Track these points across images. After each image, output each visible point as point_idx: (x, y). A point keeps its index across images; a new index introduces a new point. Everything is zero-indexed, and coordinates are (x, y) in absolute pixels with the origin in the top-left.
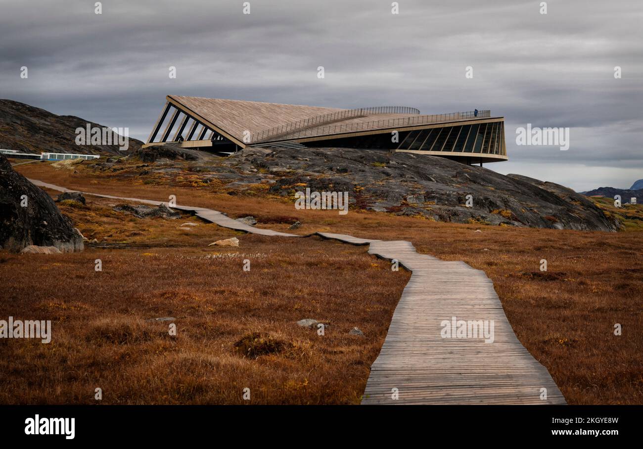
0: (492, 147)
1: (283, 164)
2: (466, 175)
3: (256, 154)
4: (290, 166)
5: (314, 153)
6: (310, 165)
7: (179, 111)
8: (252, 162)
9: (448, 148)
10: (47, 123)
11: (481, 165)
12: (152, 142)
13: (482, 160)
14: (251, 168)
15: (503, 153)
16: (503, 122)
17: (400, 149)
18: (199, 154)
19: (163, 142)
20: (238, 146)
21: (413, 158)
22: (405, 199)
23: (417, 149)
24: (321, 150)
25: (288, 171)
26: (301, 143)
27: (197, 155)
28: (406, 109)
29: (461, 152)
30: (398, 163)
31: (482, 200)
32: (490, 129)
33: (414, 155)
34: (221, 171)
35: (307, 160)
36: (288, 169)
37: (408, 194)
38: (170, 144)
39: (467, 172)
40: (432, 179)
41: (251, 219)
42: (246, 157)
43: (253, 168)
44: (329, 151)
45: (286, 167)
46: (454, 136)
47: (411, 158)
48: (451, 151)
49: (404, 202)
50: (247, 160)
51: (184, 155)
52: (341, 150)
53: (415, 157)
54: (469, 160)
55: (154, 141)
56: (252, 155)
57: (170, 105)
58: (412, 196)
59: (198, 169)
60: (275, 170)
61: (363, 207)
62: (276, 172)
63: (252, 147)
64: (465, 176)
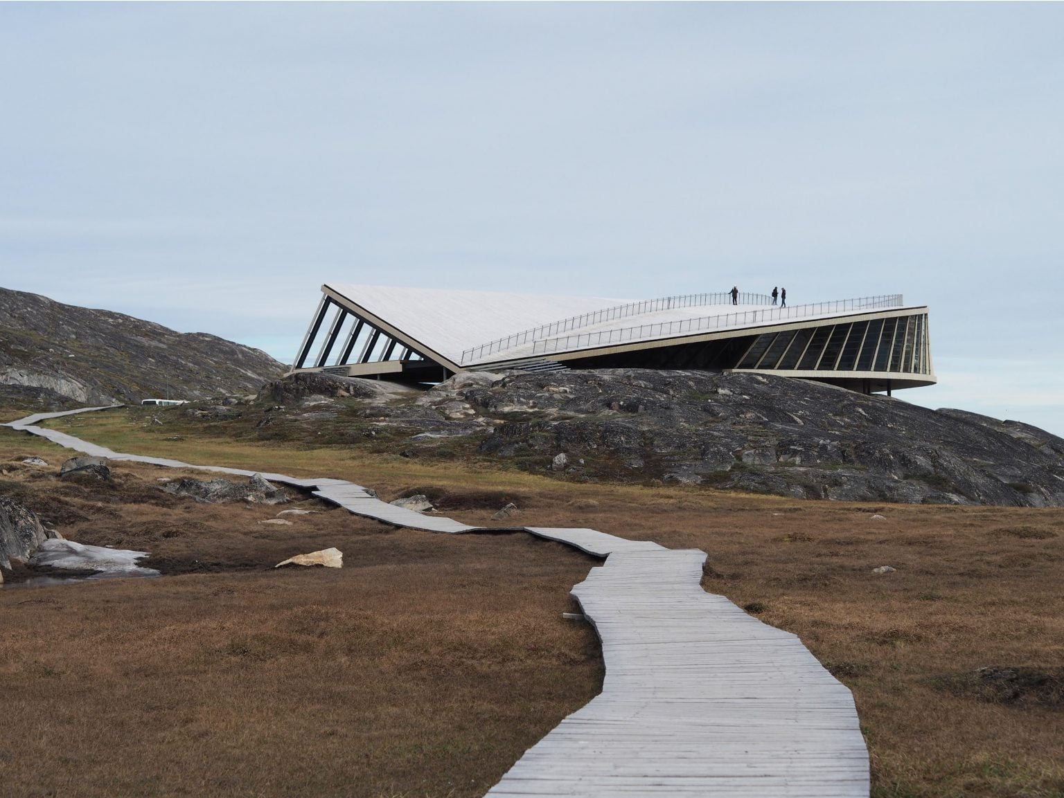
0: (908, 360)
1: (522, 399)
2: (860, 410)
3: (477, 384)
4: (534, 403)
5: (579, 377)
6: (572, 399)
7: (345, 311)
8: (467, 398)
9: (827, 365)
10: (161, 345)
11: (889, 394)
12: (301, 368)
13: (890, 385)
14: (464, 408)
15: (928, 372)
16: (926, 315)
17: (740, 367)
18: (379, 385)
19: (319, 366)
20: (447, 370)
21: (763, 383)
22: (739, 458)
23: (771, 367)
24: (596, 372)
25: (531, 411)
26: (559, 362)
27: (376, 388)
28: (751, 296)
29: (852, 370)
30: (734, 393)
31: (888, 455)
32: (902, 328)
33: (763, 378)
34: (409, 415)
35: (566, 391)
36: (532, 407)
37: (744, 448)
38: (331, 370)
39: (862, 406)
40: (796, 418)
41: (423, 500)
42: (459, 389)
43: (467, 409)
44: (606, 375)
45: (527, 404)
46: (837, 341)
47: (759, 382)
48: (833, 370)
49: (737, 462)
50: (461, 394)
51: (351, 388)
52: (631, 372)
53: (765, 380)
54: (867, 385)
55: (303, 367)
56: (471, 385)
57: (329, 300)
58: (752, 451)
59: (368, 411)
60: (507, 409)
61: (659, 475)
62: (508, 414)
63: (471, 371)
64: (858, 412)
